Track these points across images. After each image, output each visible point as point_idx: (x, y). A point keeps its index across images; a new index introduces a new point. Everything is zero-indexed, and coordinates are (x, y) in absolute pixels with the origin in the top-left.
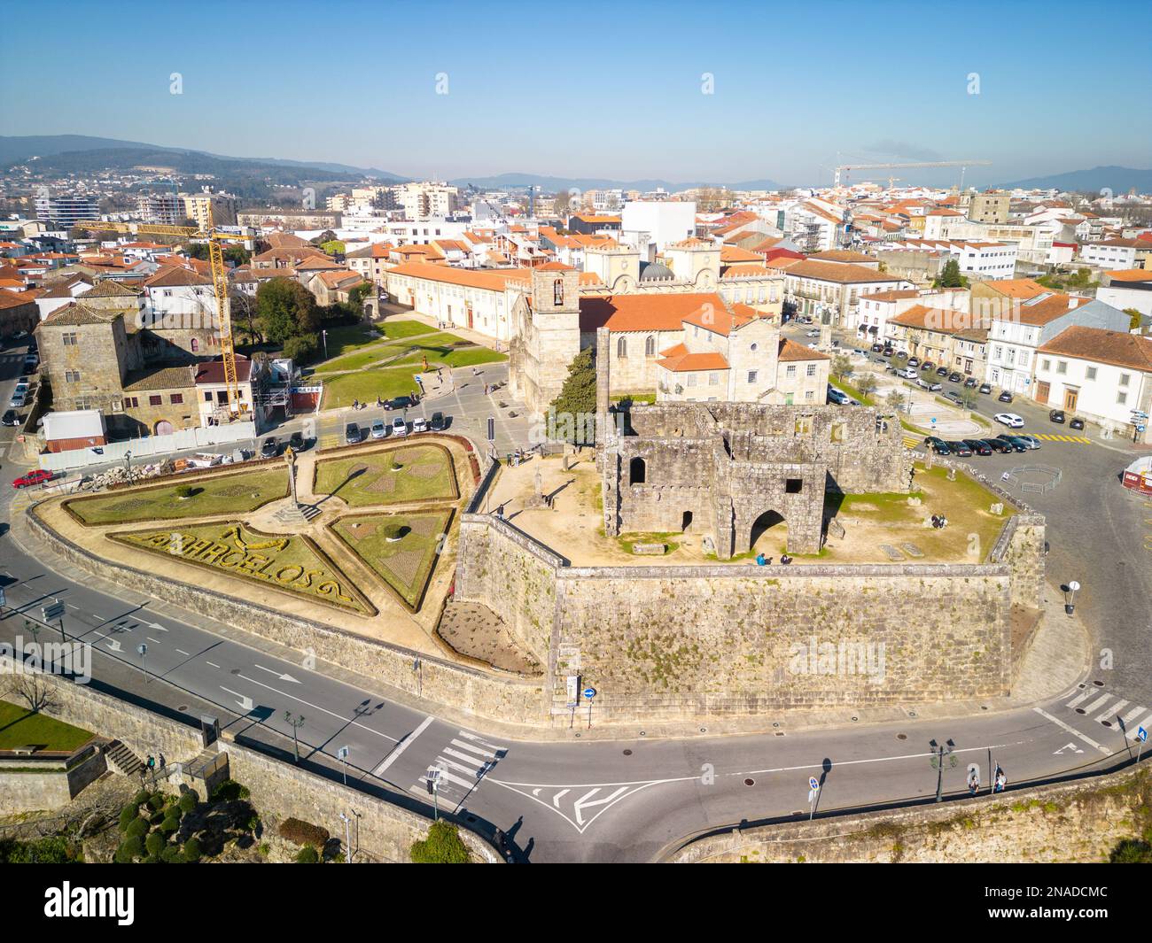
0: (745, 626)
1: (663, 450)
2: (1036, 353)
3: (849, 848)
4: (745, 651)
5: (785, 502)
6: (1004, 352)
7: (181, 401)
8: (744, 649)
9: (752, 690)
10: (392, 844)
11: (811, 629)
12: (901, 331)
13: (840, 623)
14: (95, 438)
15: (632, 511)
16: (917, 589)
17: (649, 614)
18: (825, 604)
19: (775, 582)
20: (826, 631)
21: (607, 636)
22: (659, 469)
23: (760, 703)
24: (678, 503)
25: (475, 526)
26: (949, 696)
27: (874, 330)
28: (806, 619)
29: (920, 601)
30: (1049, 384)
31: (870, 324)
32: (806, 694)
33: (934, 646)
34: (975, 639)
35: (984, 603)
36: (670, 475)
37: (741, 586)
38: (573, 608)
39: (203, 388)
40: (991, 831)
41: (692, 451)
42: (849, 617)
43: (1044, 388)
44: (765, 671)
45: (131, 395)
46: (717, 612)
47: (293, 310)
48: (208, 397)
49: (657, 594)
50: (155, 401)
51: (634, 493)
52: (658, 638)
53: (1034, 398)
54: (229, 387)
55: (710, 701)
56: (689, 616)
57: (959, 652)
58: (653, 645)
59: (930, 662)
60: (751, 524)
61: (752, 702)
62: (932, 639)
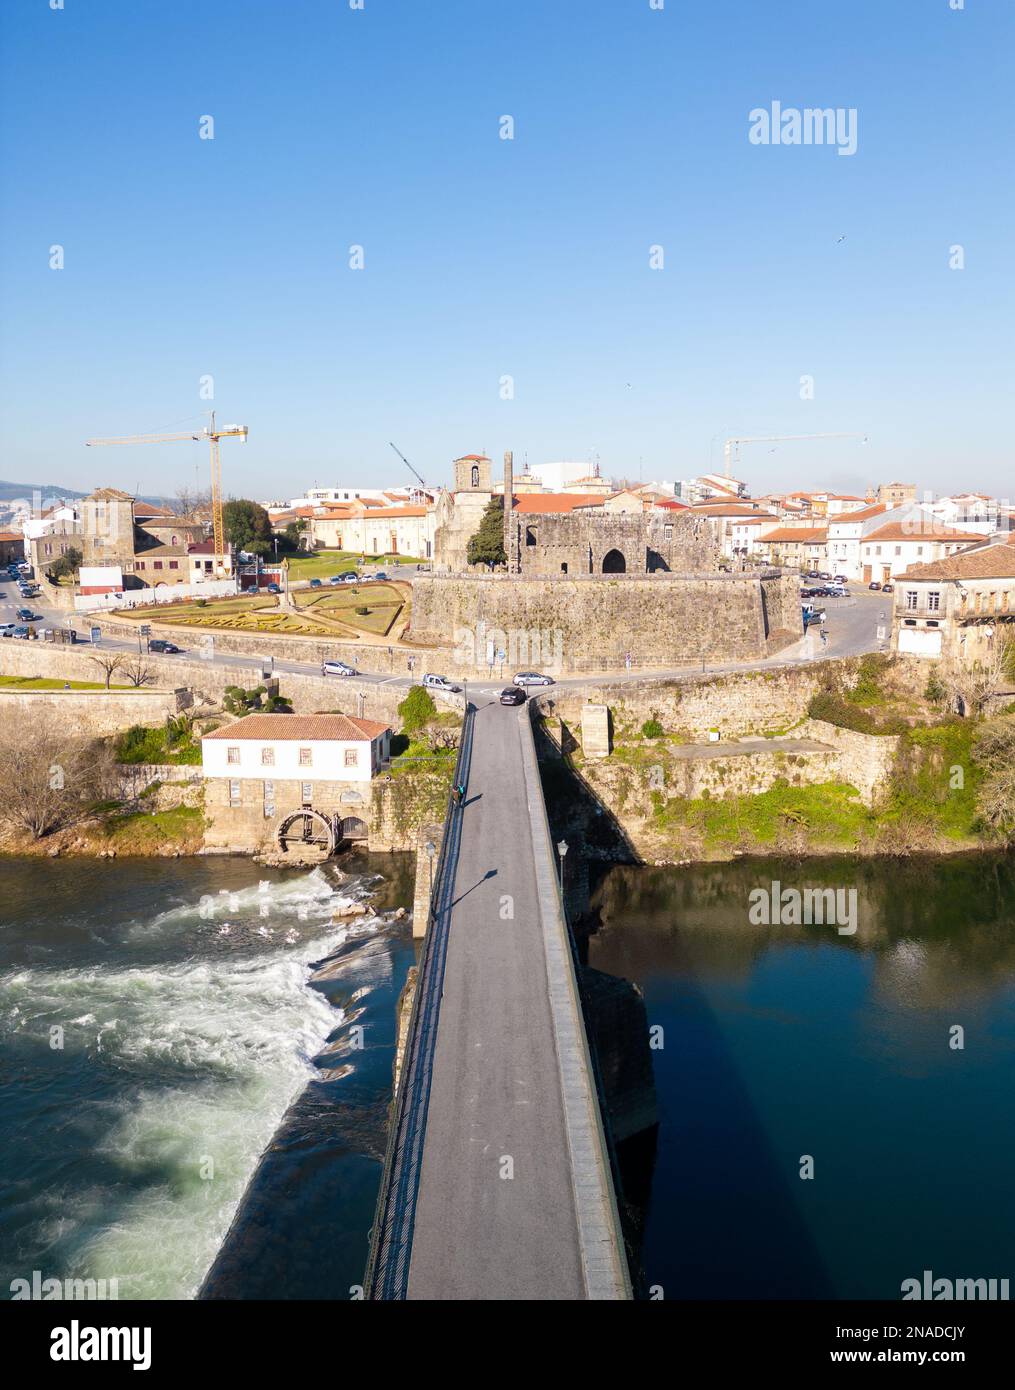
0: (598, 612)
1: (547, 520)
2: (861, 543)
3: (650, 693)
4: (599, 630)
5: (623, 543)
6: (840, 548)
7: (176, 567)
8: (597, 628)
9: (603, 655)
10: (385, 709)
11: (639, 614)
12: (765, 547)
13: (657, 610)
14: (116, 587)
15: (528, 563)
16: (703, 588)
17: (538, 605)
18: (647, 598)
19: (615, 584)
20: (648, 616)
21: (512, 618)
22: (545, 533)
23: (608, 664)
24: (558, 557)
25: (424, 580)
26: (728, 659)
27: (744, 551)
28: (636, 609)
29: (705, 595)
30: (870, 566)
31: (741, 546)
32: (637, 658)
33: (716, 626)
34: (742, 621)
35: (746, 597)
36: (552, 538)
37: (594, 586)
38: (491, 600)
39: (194, 558)
40: (734, 690)
41: (566, 520)
42: (662, 607)
43: (868, 570)
44: (611, 643)
45: (140, 560)
46: (579, 603)
47: (251, 520)
48: (198, 565)
49: (542, 591)
50: (158, 565)
51: (529, 550)
52: (544, 620)
53: (862, 580)
54: (213, 558)
55: (577, 662)
56: (563, 606)
57: (733, 629)
58: (540, 625)
59: (715, 637)
60: (603, 559)
61: (604, 663)
62: (715, 621)
